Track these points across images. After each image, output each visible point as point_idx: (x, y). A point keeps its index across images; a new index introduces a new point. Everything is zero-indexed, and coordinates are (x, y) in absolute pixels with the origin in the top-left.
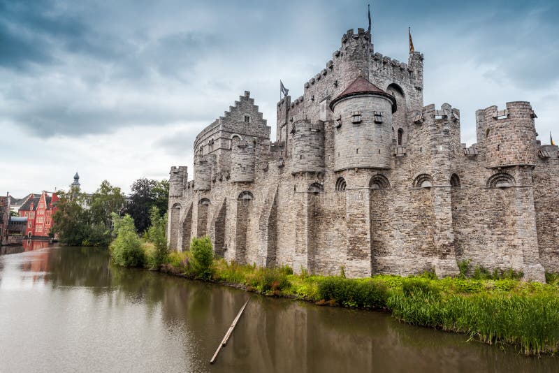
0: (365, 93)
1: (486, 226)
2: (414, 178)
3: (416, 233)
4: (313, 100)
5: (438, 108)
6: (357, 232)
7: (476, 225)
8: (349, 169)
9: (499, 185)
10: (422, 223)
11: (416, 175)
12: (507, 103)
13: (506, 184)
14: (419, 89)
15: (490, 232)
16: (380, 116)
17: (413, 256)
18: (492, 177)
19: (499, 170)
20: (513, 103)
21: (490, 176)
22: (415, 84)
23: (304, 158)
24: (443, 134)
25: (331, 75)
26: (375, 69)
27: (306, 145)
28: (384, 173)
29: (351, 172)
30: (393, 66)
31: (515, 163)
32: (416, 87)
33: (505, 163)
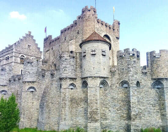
0: (98, 40)
1: (151, 105)
2: (120, 83)
3: (121, 109)
4: (65, 39)
5: (131, 50)
6: (93, 109)
7: (147, 105)
8: (90, 77)
9: (156, 87)
10: (124, 104)
11: (121, 81)
12: (160, 50)
13: (159, 87)
14: (118, 38)
15: (153, 108)
16: (105, 52)
17: (120, 120)
18: (154, 83)
19: (157, 80)
20: (162, 50)
21: (153, 82)
22: (116, 35)
23: (66, 71)
24: (133, 62)
25: (75, 28)
26: (98, 27)
27: (68, 64)
28: (106, 79)
29: (90, 79)
30: (106, 26)
31: (163, 77)
32: (116, 37)
33: (159, 77)
